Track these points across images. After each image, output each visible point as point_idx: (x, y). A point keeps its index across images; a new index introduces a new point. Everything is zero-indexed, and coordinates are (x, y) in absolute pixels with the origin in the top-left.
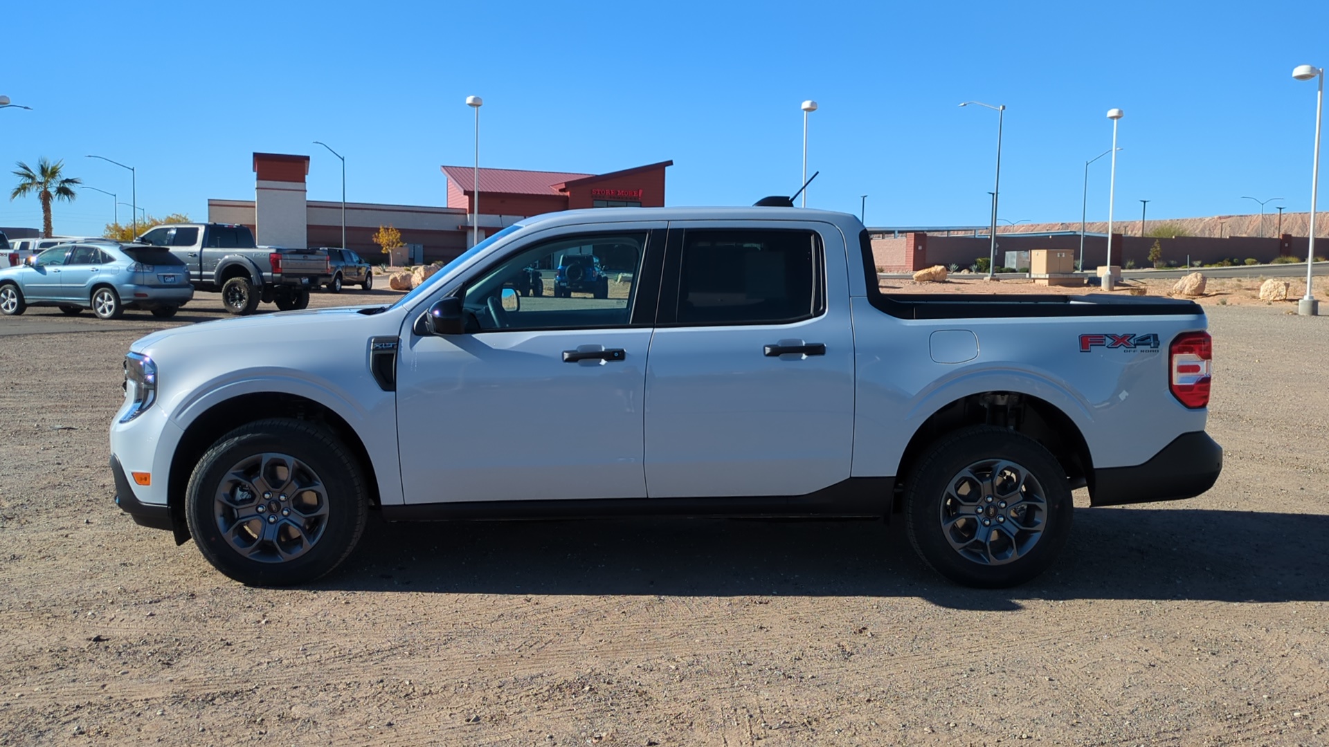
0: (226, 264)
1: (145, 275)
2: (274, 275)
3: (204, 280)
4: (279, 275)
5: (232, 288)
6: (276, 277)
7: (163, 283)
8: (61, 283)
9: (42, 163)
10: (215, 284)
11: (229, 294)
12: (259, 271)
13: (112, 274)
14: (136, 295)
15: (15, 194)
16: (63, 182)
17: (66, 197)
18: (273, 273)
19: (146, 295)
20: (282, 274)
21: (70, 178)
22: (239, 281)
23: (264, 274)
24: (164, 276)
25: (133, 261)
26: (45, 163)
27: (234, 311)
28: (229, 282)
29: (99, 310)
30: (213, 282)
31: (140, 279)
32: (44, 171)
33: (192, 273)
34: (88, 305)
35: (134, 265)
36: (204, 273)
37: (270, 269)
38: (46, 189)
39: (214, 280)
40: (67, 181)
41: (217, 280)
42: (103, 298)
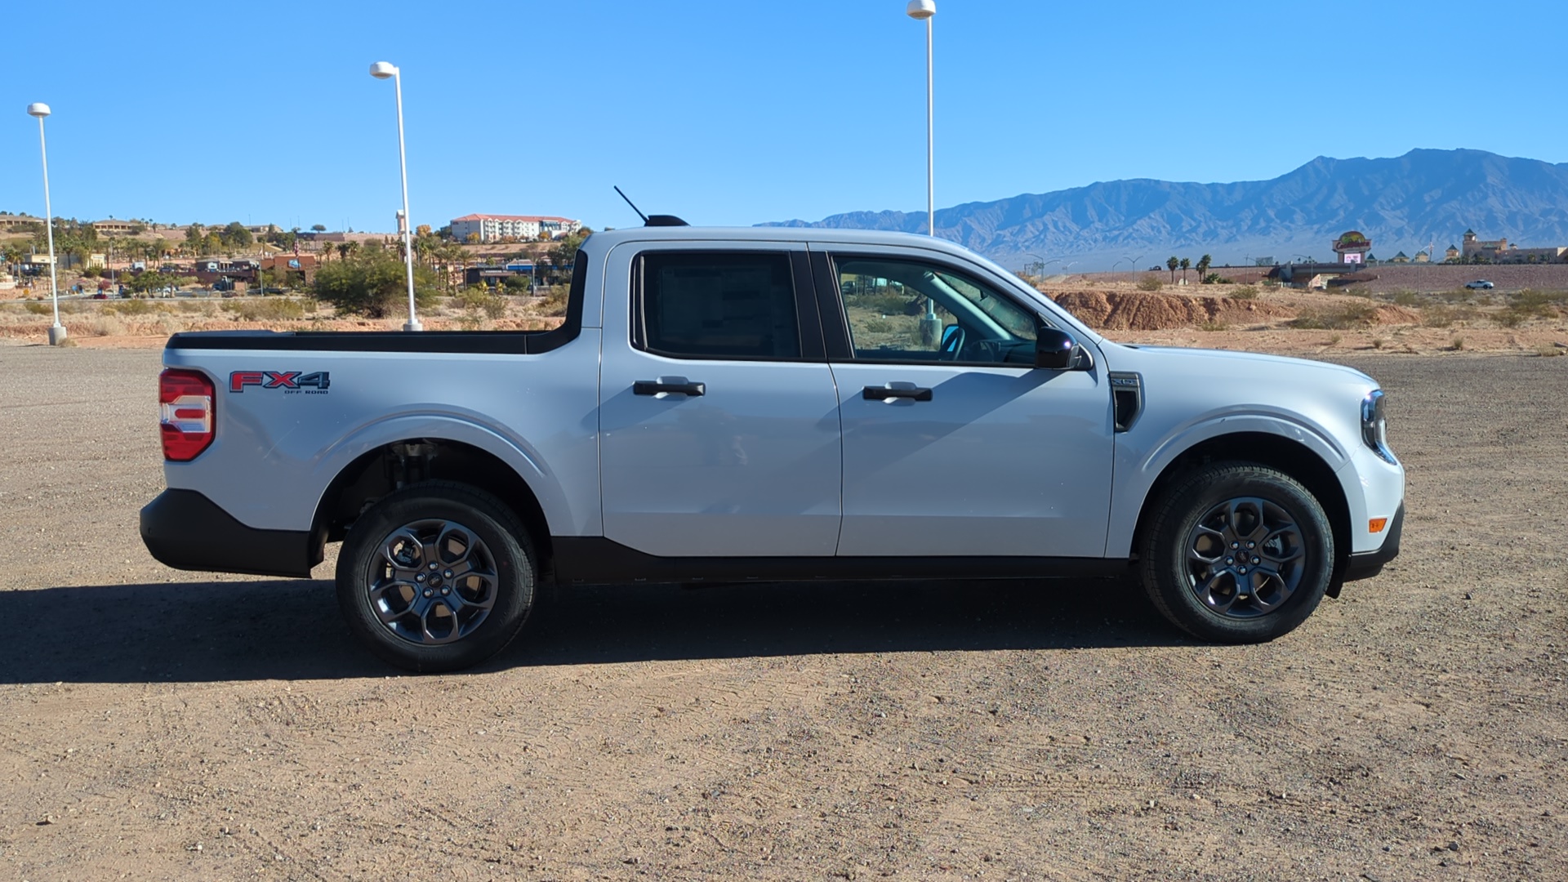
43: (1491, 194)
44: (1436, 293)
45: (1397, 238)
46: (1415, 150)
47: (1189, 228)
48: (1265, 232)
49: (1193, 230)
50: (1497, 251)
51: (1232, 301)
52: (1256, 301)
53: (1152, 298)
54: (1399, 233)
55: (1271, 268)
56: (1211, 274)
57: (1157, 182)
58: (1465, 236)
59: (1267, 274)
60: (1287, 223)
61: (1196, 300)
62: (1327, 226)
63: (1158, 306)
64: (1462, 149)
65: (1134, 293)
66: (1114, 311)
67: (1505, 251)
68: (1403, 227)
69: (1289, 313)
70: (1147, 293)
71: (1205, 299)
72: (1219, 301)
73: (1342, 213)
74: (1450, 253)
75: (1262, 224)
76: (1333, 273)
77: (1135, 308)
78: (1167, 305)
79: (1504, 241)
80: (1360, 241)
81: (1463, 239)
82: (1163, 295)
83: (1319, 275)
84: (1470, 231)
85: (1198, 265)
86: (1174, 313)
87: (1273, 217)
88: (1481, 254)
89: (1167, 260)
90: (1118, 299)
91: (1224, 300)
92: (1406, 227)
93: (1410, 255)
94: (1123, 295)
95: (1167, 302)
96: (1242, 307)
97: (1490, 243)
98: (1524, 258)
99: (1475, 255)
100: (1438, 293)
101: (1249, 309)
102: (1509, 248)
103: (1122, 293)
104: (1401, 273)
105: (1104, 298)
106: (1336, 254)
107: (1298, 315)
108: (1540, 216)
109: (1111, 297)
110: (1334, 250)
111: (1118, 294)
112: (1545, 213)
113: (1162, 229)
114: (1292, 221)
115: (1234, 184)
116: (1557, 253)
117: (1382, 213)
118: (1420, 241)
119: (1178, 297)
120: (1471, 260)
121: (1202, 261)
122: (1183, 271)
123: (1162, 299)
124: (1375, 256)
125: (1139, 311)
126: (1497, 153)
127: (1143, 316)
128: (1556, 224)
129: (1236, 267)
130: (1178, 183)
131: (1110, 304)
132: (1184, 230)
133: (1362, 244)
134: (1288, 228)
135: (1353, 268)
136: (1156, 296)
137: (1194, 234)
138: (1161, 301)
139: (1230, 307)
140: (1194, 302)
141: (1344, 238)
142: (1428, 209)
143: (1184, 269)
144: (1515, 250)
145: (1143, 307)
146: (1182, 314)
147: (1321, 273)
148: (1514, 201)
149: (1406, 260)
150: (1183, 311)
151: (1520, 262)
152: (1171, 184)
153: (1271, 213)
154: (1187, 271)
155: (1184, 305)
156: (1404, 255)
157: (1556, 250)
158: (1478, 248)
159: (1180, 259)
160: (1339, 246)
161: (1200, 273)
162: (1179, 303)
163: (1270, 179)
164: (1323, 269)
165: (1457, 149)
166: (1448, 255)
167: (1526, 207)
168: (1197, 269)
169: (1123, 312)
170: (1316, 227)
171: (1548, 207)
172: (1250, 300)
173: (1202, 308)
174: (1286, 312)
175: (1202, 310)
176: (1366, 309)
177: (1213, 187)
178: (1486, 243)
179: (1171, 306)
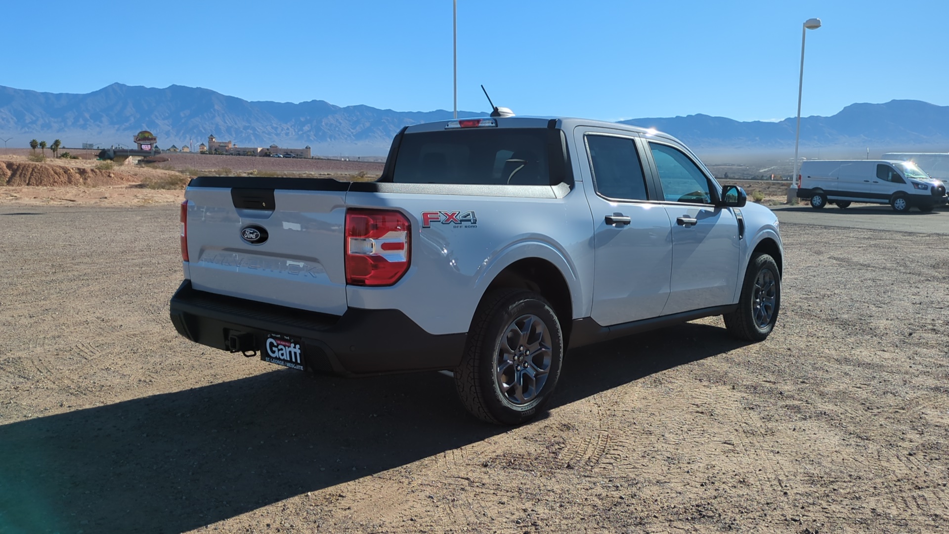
43: (216, 115)
44: (205, 170)
45: (166, 137)
46: (173, 85)
47: (31, 121)
48: (84, 127)
49: (33, 122)
50: (227, 148)
51: (97, 170)
52: (113, 171)
53: (41, 167)
54: (168, 134)
55: (100, 151)
56: (64, 152)
57: (5, 87)
58: (209, 138)
59: (98, 154)
60: (98, 123)
61: (73, 169)
62: (124, 127)
63: (46, 172)
64: (200, 88)
65: (27, 163)
66: (13, 175)
67: (231, 148)
68: (169, 131)
69: (135, 180)
70: (37, 163)
71: (79, 169)
72: (89, 170)
73: (132, 119)
74: (201, 147)
75: (81, 122)
76: (139, 156)
77: (29, 173)
78: (52, 172)
79: (230, 142)
80: (150, 137)
81: (208, 139)
82: (49, 165)
83: (131, 157)
84: (212, 135)
85: (52, 146)
86: (58, 178)
87: (89, 118)
88: (218, 149)
89: (30, 141)
90: (16, 167)
91: (92, 170)
92: (171, 131)
93: (179, 146)
94: (19, 164)
95: (53, 170)
96: (104, 175)
97: (223, 143)
98: (241, 153)
99: (216, 150)
100: (207, 170)
101: (109, 176)
102: (233, 147)
103: (18, 163)
104: (182, 158)
105: (4, 166)
106: (136, 144)
107: (141, 181)
108: (243, 129)
109: (10, 165)
110: (135, 142)
111: (15, 163)
112: (246, 128)
113: (10, 120)
114: (101, 122)
115: (61, 94)
116: (257, 151)
117: (157, 121)
118: (180, 139)
119: (60, 167)
120: (214, 152)
121: (54, 144)
122: (42, 149)
123: (48, 168)
124: (159, 147)
125: (33, 175)
126: (219, 92)
127: (36, 179)
128: (252, 135)
129: (76, 149)
130: (20, 90)
131: (9, 170)
132: (27, 122)
133: (152, 139)
134: (98, 126)
135: (153, 153)
136: (44, 165)
137: (34, 125)
138: (48, 169)
139: (96, 175)
140: (72, 171)
141: (140, 135)
142: (183, 121)
143: (43, 148)
144: (236, 148)
145: (35, 172)
146: (64, 178)
147: (132, 155)
148: (229, 120)
149: (177, 150)
150: (65, 176)
151: (239, 154)
152: (15, 90)
153: (87, 116)
154: (44, 149)
155: (65, 172)
156: (175, 147)
157: (257, 149)
158: (217, 146)
159: (39, 141)
160: (138, 139)
161: (54, 151)
162: (61, 171)
163: (85, 93)
164: (133, 153)
165: (197, 88)
166: (200, 149)
167: (236, 124)
168: (51, 148)
169: (20, 176)
170: (117, 126)
171: (247, 125)
172: (110, 171)
173: (77, 175)
174: (133, 179)
175: (78, 176)
176: (181, 178)
177: (45, 94)
178: (221, 143)
179: (56, 173)
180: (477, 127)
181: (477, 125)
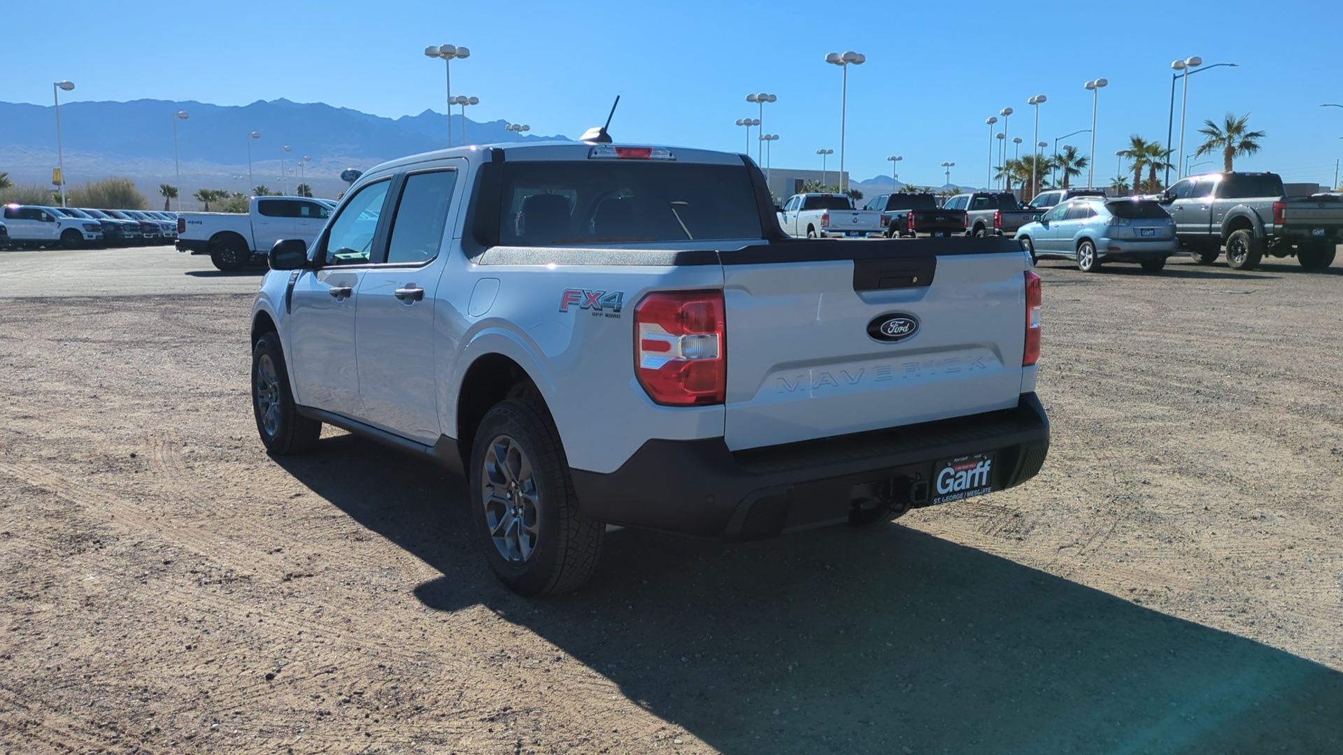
0: (1232, 215)
1: (1120, 228)
2: (1276, 226)
3: (1213, 233)
4: (1281, 226)
5: (1236, 242)
6: (1278, 228)
7: (1140, 237)
8: (1058, 238)
9: (1228, 119)
10: (1222, 236)
11: (1233, 247)
12: (1261, 222)
13: (1093, 228)
14: (1109, 248)
15: (1200, 152)
16: (1247, 136)
17: (1247, 152)
18: (1275, 224)
19: (1118, 249)
20: (1285, 225)
21: (1255, 131)
22: (1241, 234)
23: (1267, 225)
24: (1142, 230)
25: (1111, 215)
26: (1232, 118)
27: (1234, 266)
28: (1232, 235)
29: (1082, 263)
30: (1219, 235)
31: (1114, 233)
32: (1229, 126)
33: (1178, 226)
34: (1075, 258)
35: (1110, 219)
36: (1213, 226)
37: (1272, 219)
38: (1230, 144)
39: (1220, 233)
40: (1252, 134)
41: (1223, 233)
42: (1085, 252)
180: (647, 159)
181: (646, 156)
